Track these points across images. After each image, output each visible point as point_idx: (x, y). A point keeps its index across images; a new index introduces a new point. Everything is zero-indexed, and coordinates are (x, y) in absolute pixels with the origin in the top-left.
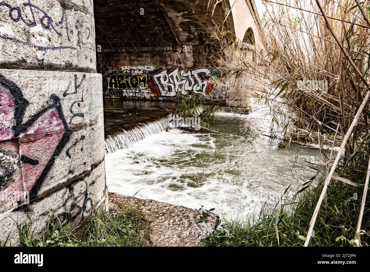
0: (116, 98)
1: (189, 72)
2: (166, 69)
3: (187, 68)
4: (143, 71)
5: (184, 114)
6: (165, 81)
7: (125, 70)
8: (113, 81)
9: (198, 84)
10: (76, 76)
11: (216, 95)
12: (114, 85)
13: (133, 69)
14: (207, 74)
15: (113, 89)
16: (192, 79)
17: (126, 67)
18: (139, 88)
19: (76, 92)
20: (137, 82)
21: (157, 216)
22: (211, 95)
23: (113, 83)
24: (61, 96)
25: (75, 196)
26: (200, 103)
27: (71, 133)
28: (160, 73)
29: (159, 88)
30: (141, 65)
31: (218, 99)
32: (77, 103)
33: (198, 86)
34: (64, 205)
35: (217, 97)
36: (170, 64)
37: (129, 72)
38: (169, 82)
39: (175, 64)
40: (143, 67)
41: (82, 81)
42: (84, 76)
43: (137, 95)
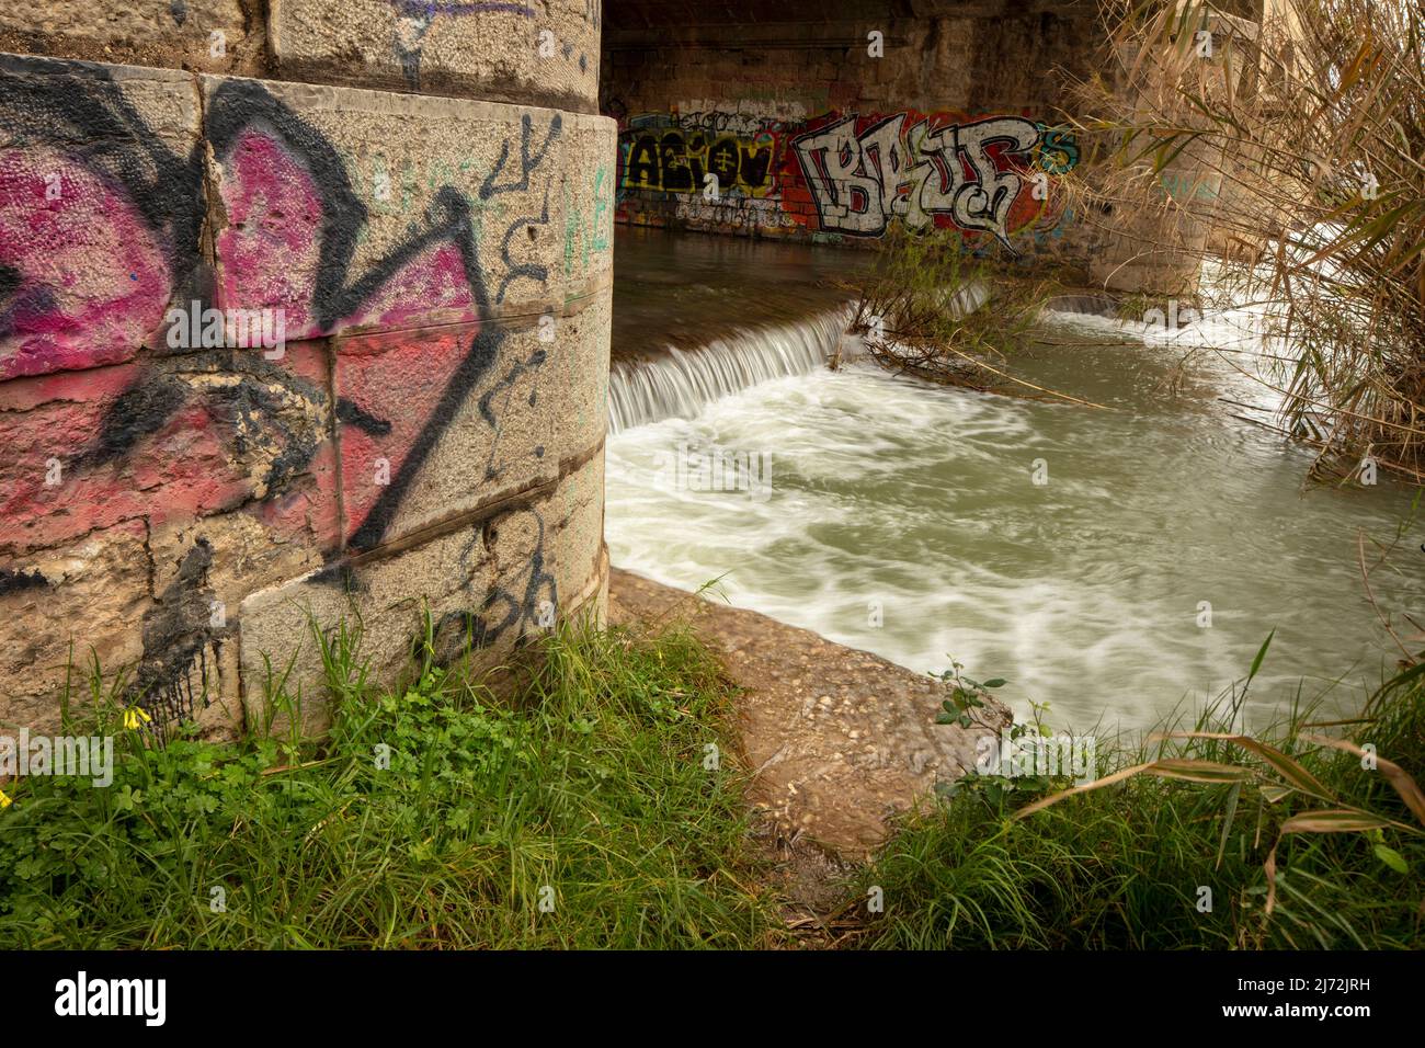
0: (652, 227)
1: (948, 135)
2: (855, 116)
3: (941, 115)
4: (760, 122)
5: (909, 305)
6: (842, 166)
7: (690, 116)
8: (644, 158)
9: (980, 186)
10: (526, 120)
11: (1049, 238)
12: (644, 174)
13: (722, 114)
14: (1023, 145)
15: (640, 189)
16: (955, 164)
17: (699, 102)
18: (741, 191)
19: (523, 186)
20: (733, 164)
21: (775, 673)
22: (1029, 235)
23: (644, 166)
24: (473, 197)
25: (502, 562)
26: (978, 266)
27: (501, 337)
28: (827, 133)
29: (819, 193)
30: (755, 97)
31: (1058, 254)
32: (526, 226)
33: (978, 195)
34: (465, 586)
35: (1054, 244)
36: (873, 96)
37: (707, 123)
38: (861, 172)
39: (893, 97)
40: (762, 106)
41: (547, 144)
42: (557, 123)
43: (729, 215)
